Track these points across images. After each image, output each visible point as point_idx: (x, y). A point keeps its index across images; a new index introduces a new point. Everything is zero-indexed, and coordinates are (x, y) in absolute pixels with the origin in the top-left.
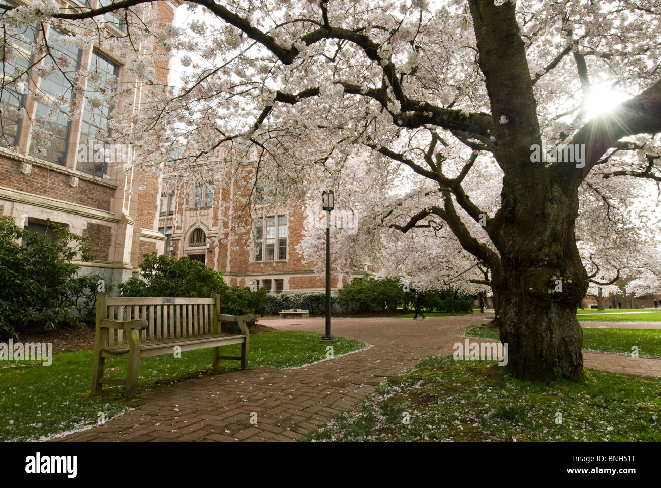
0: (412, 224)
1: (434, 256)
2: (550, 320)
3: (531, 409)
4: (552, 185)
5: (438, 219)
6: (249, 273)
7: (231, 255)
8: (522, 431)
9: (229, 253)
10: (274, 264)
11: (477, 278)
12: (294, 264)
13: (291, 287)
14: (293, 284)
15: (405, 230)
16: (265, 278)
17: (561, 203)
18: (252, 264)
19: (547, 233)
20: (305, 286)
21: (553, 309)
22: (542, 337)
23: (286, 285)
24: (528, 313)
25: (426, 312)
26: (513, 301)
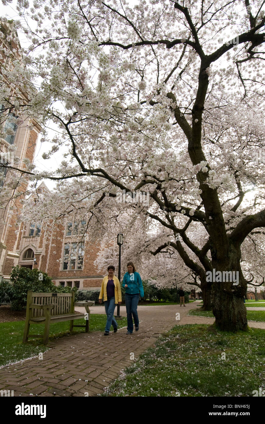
0: (158, 251)
1: (169, 268)
2: (233, 303)
3: (229, 341)
4: (230, 245)
5: (171, 248)
6: (58, 277)
7: (49, 266)
8: (227, 348)
9: (47, 265)
10: (75, 272)
11: (190, 281)
12: (87, 272)
13: (84, 286)
14: (86, 284)
15: (154, 254)
16: (68, 280)
17: (234, 252)
18: (61, 272)
19: (230, 265)
20: (92, 286)
21: (234, 298)
22: (231, 311)
23: (81, 285)
24: (224, 300)
25: (162, 302)
26: (218, 295)
